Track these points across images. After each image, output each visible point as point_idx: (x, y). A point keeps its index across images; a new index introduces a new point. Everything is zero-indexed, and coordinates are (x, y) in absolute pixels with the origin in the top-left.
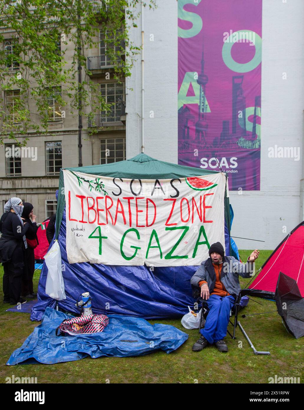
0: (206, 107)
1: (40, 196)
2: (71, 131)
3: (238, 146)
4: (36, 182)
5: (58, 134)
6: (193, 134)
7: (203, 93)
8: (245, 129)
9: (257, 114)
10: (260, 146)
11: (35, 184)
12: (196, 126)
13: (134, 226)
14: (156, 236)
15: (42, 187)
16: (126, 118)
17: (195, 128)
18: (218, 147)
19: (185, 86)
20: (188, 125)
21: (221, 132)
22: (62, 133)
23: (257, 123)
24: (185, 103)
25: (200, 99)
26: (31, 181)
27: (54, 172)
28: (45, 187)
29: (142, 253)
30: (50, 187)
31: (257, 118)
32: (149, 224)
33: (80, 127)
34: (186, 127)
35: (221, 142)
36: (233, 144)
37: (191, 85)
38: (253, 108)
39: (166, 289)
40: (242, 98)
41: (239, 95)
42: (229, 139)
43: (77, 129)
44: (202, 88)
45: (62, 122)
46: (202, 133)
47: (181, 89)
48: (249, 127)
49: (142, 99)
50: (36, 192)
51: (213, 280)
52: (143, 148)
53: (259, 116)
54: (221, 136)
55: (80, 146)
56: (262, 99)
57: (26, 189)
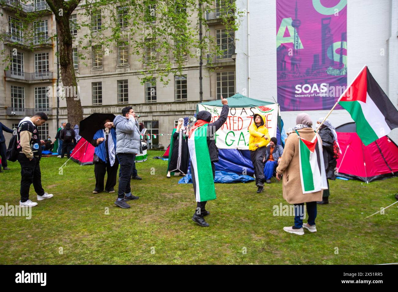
0: (300, 45)
1: (170, 117)
2: (194, 67)
3: (327, 74)
4: (167, 106)
5: (184, 70)
6: (289, 67)
7: (296, 34)
8: (333, 60)
9: (343, 47)
10: (346, 73)
11: (166, 108)
12: (291, 60)
13: (232, 130)
14: (243, 135)
15: (172, 110)
16: (235, 57)
17: (290, 61)
18: (310, 76)
19: (282, 30)
20: (285, 60)
21: (312, 64)
22: (187, 69)
23: (344, 54)
24: (282, 43)
25: (295, 39)
26: (163, 106)
27: (181, 99)
28: (174, 110)
29: (235, 143)
30: (178, 110)
31: (343, 50)
32: (239, 129)
33: (201, 63)
34: (283, 61)
35: (312, 71)
36: (323, 72)
37: (287, 29)
38: (340, 43)
39: (248, 161)
40: (329, 35)
41: (327, 33)
42: (320, 69)
43: (199, 65)
44: (296, 30)
45: (187, 60)
46: (297, 65)
47: (279, 32)
48: (337, 58)
49: (248, 42)
50: (167, 114)
51: (269, 154)
52: (249, 79)
53: (346, 48)
54: (312, 67)
55: (201, 78)
56: (348, 34)
57: (160, 112)
